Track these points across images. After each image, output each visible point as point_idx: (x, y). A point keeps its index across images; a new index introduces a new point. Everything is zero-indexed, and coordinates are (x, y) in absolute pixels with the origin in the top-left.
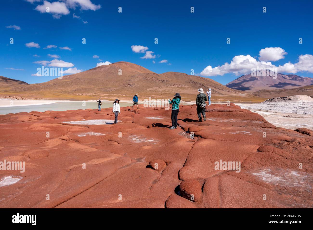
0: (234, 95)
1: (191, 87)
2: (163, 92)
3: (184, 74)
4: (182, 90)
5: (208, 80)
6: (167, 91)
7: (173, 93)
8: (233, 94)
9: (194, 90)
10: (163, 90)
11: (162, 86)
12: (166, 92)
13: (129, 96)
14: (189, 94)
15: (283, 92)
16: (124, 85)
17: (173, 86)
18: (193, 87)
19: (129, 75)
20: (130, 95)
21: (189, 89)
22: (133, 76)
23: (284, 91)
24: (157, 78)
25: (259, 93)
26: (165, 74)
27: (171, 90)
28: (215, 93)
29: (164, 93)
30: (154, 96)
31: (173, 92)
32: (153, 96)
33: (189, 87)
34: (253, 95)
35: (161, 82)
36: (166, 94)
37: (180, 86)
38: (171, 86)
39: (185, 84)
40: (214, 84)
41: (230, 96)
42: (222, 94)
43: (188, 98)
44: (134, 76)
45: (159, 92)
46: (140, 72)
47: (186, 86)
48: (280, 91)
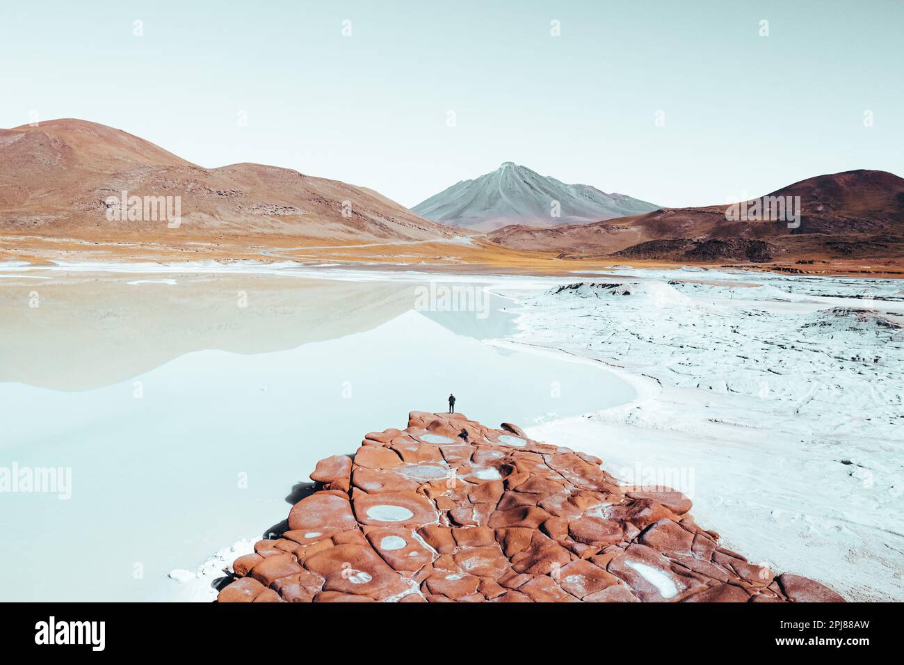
0: (441, 240)
1: (314, 214)
2: (225, 232)
3: (292, 172)
4: (287, 224)
5: (365, 194)
6: (238, 228)
7: (258, 233)
8: (437, 237)
9: (322, 224)
10: (224, 222)
11: (221, 211)
12: (233, 231)
13: (105, 244)
14: (308, 238)
15: (565, 234)
16: (83, 206)
17: (257, 212)
18: (319, 214)
19: (101, 170)
20: (107, 241)
21: (310, 221)
22: (115, 176)
23: (565, 231)
24: (204, 184)
25: (506, 235)
26: (230, 172)
27: (251, 226)
28: (386, 233)
29: (229, 235)
30: (195, 246)
31: (258, 231)
32: (193, 243)
33: (308, 216)
34: (490, 240)
35: (216, 195)
36: (237, 236)
37: (280, 212)
38: (250, 211)
39: (295, 205)
40: (386, 206)
41: (433, 245)
42: (409, 239)
43: (306, 250)
44: (118, 174)
45: (213, 232)
46: (142, 160)
47: (300, 212)
48: (557, 231)
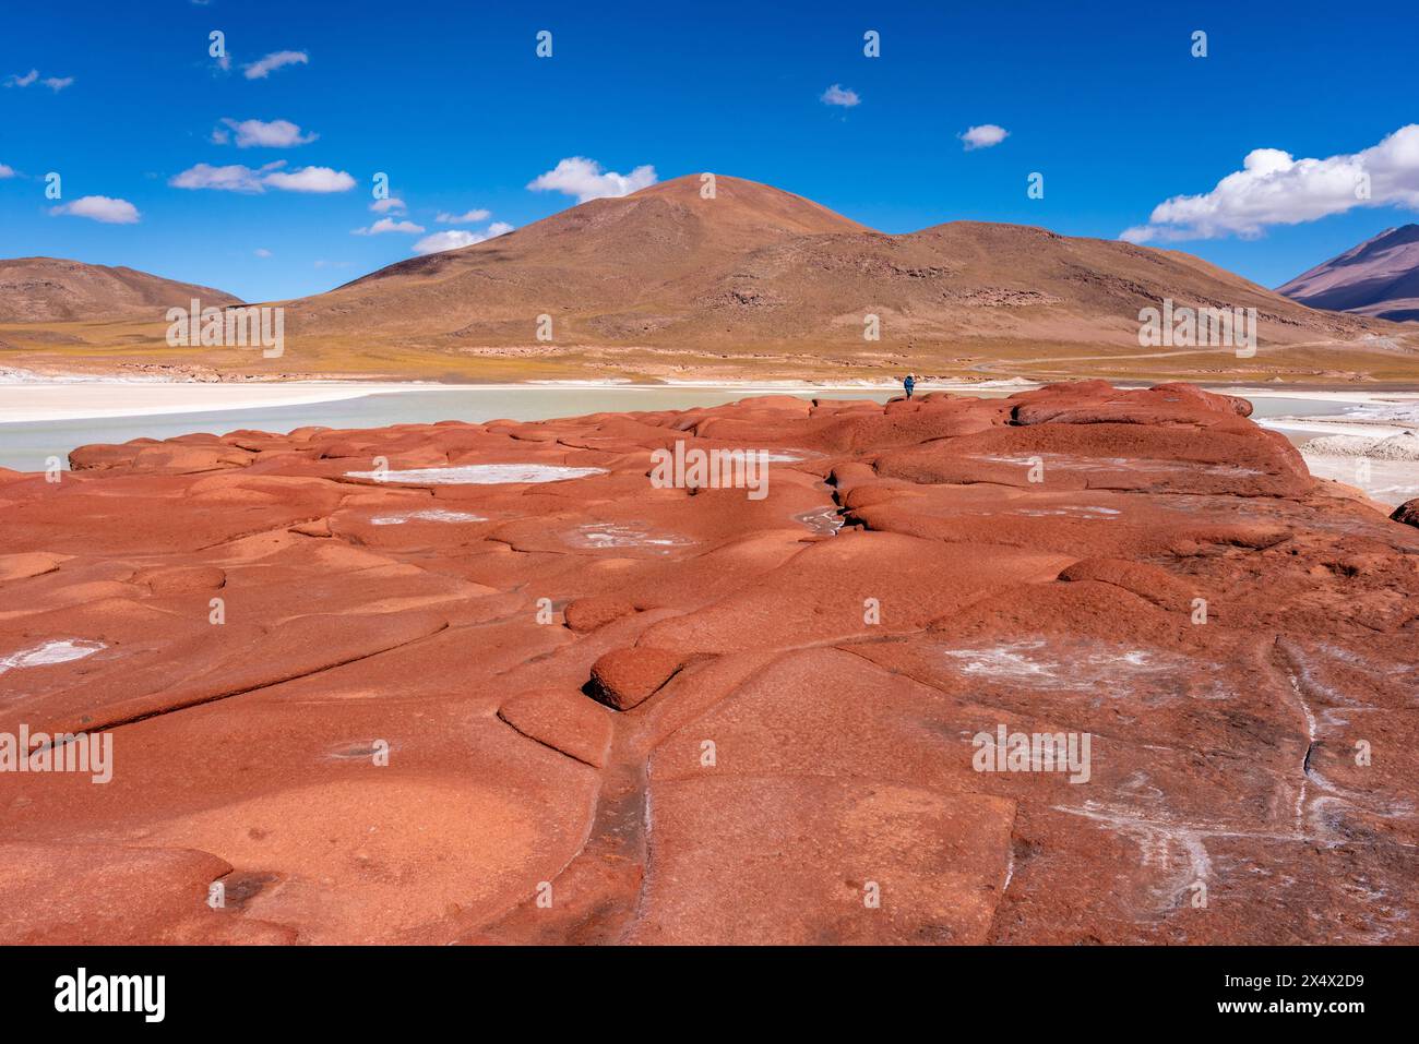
0: (1329, 342)
1: (1073, 301)
2: (917, 335)
3: (1037, 231)
4: (1023, 320)
5: (1176, 263)
6: (939, 330)
7: (972, 337)
8: (1319, 337)
9: (1088, 320)
10: (915, 320)
11: (913, 302)
12: (932, 335)
13: (736, 356)
14: (1060, 343)
16: (709, 302)
17: (973, 302)
18: (1083, 301)
19: (736, 248)
20: (739, 353)
21: (1065, 315)
22: (755, 253)
24: (887, 261)
26: (931, 238)
27: (961, 325)
29: (923, 340)
30: (867, 358)
31: (971, 333)
32: (865, 354)
33: (1062, 306)
35: (907, 277)
36: (936, 342)
37: (1013, 301)
38: (961, 302)
39: (1041, 288)
40: (1214, 281)
41: (1306, 351)
44: (759, 251)
45: (898, 337)
46: (795, 228)
47: (1048, 300)
